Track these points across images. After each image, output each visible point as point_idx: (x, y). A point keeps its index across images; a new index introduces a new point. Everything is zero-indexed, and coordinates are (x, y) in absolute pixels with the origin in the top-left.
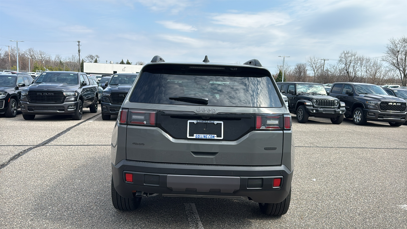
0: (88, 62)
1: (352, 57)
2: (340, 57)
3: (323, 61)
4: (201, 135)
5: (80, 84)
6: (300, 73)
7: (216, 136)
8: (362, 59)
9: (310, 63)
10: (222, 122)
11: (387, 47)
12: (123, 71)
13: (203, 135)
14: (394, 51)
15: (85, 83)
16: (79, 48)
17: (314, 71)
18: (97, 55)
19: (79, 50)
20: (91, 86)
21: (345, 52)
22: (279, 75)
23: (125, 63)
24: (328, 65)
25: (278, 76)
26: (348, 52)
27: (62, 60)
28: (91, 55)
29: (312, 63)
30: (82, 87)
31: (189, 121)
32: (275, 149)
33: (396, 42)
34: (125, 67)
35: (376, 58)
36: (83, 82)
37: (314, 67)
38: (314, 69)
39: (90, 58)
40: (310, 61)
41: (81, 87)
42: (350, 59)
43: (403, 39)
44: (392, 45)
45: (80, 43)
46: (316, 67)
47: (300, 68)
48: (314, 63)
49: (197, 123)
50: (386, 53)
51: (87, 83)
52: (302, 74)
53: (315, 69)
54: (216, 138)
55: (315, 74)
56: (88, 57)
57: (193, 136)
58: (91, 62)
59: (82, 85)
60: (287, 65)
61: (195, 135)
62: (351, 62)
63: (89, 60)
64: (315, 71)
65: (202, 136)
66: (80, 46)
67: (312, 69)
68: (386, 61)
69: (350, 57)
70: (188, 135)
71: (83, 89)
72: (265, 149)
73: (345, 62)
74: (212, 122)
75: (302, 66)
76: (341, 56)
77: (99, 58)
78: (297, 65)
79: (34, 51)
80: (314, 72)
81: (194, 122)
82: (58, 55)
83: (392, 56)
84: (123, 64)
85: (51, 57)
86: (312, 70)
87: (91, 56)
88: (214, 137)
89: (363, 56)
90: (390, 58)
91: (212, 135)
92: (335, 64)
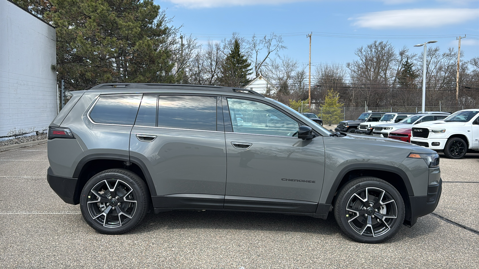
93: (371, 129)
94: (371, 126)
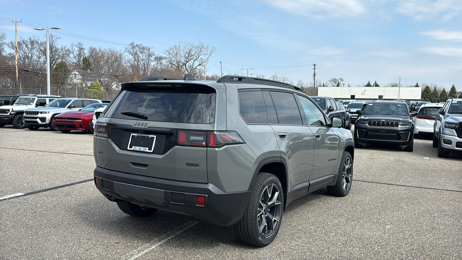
0: (331, 87)
4: (137, 147)
5: (326, 110)
7: (148, 148)
10: (155, 137)
12: (362, 94)
13: (138, 147)
15: (332, 108)
16: (314, 72)
18: (341, 78)
19: (314, 74)
20: (338, 112)
23: (372, 85)
27: (303, 86)
28: (335, 78)
30: (329, 113)
31: (132, 134)
32: (198, 165)
34: (365, 90)
36: (330, 107)
39: (333, 82)
41: (327, 112)
45: (316, 66)
49: (137, 136)
51: (334, 108)
54: (147, 151)
56: (331, 80)
57: (132, 148)
58: (334, 86)
59: (329, 111)
63: (332, 84)
66: (315, 69)
70: (129, 146)
71: (330, 115)
72: (188, 164)
74: (148, 135)
77: (343, 81)
79: (277, 77)
81: (135, 136)
82: (300, 80)
84: (370, 86)
85: (293, 82)
87: (334, 80)
88: (146, 149)
91: (145, 148)
93: (14, 113)
94: (14, 110)
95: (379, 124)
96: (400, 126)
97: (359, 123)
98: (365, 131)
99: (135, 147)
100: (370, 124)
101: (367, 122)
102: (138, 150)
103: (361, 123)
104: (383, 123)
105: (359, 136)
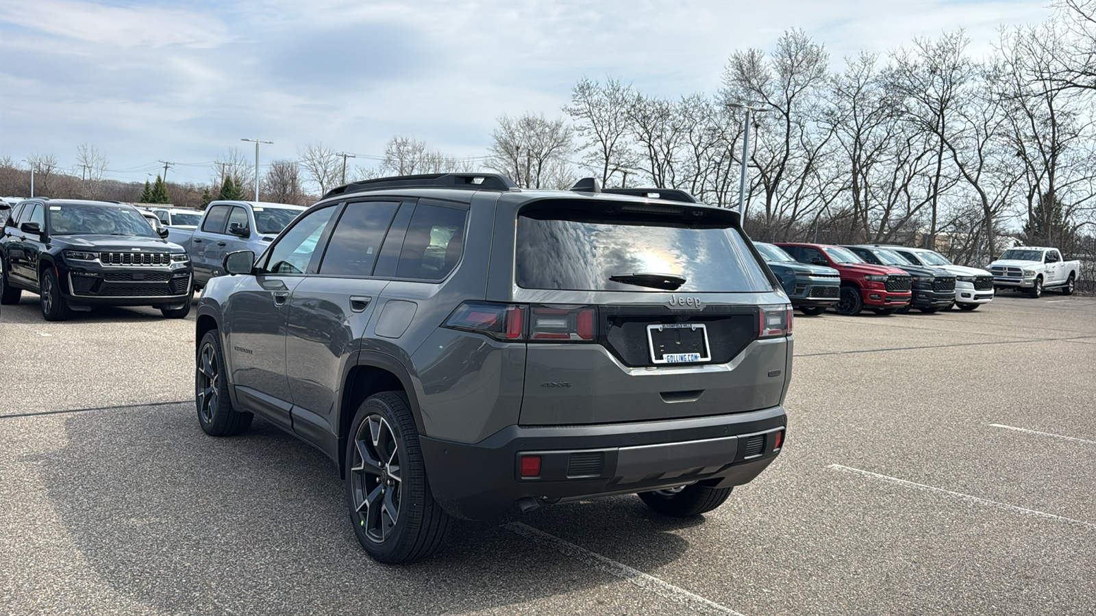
1: (415, 154)
2: (387, 153)
3: (342, 159)
4: (675, 355)
6: (285, 185)
7: (698, 354)
8: (437, 160)
9: (309, 162)
10: (703, 326)
11: (495, 137)
13: (678, 355)
14: (508, 146)
17: (321, 183)
21: (399, 141)
22: (224, 188)
24: (357, 169)
25: (221, 191)
26: (404, 141)
29: (316, 162)
31: (649, 327)
33: (513, 126)
35: (469, 158)
37: (320, 173)
38: (321, 179)
40: (309, 156)
42: (409, 157)
43: (525, 120)
44: (504, 132)
46: (325, 171)
47: (281, 172)
48: (320, 163)
49: (663, 329)
50: (493, 149)
52: (289, 189)
53: (323, 178)
54: (700, 359)
55: (323, 190)
57: (662, 359)
60: (246, 163)
61: (665, 356)
62: (413, 167)
64: (325, 184)
65: (677, 357)
67: (315, 177)
68: (494, 168)
69: (410, 154)
70: (653, 356)
73: (400, 165)
74: (688, 326)
75: (287, 169)
76: (389, 150)
78: (275, 164)
80: (320, 185)
81: (657, 329)
83: (504, 157)
86: (315, 180)
88: (696, 357)
89: (438, 154)
90: (501, 162)
91: (694, 354)
92: (373, 169)
95: (127, 259)
96: (172, 262)
97: (69, 257)
98: (93, 277)
99: (670, 355)
100: (105, 258)
101: (96, 254)
102: (680, 361)
103: (76, 257)
104: (137, 255)
105: (74, 289)
